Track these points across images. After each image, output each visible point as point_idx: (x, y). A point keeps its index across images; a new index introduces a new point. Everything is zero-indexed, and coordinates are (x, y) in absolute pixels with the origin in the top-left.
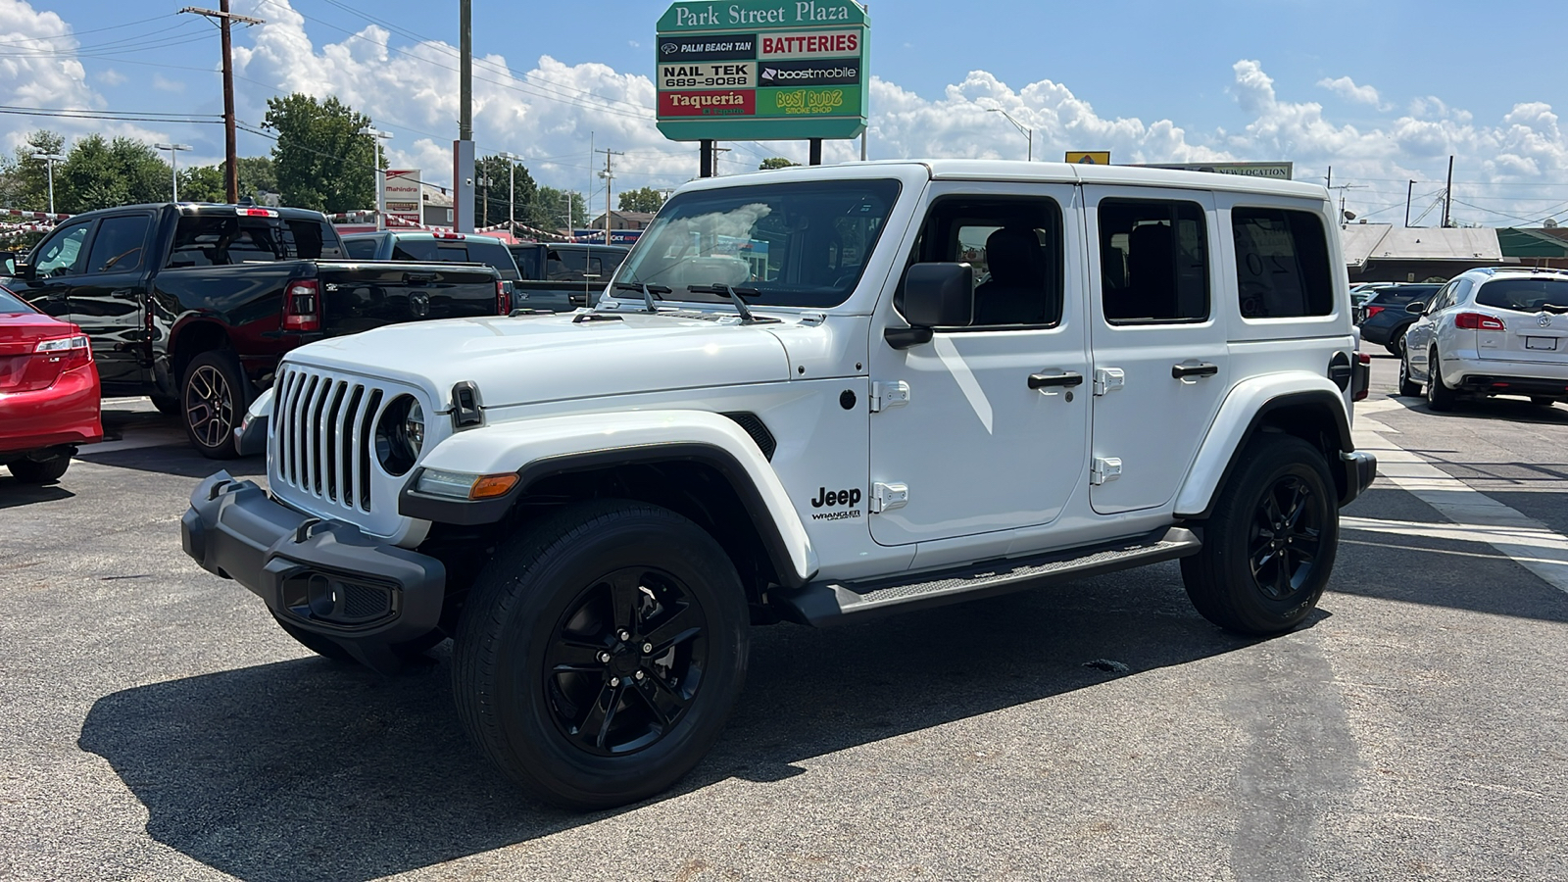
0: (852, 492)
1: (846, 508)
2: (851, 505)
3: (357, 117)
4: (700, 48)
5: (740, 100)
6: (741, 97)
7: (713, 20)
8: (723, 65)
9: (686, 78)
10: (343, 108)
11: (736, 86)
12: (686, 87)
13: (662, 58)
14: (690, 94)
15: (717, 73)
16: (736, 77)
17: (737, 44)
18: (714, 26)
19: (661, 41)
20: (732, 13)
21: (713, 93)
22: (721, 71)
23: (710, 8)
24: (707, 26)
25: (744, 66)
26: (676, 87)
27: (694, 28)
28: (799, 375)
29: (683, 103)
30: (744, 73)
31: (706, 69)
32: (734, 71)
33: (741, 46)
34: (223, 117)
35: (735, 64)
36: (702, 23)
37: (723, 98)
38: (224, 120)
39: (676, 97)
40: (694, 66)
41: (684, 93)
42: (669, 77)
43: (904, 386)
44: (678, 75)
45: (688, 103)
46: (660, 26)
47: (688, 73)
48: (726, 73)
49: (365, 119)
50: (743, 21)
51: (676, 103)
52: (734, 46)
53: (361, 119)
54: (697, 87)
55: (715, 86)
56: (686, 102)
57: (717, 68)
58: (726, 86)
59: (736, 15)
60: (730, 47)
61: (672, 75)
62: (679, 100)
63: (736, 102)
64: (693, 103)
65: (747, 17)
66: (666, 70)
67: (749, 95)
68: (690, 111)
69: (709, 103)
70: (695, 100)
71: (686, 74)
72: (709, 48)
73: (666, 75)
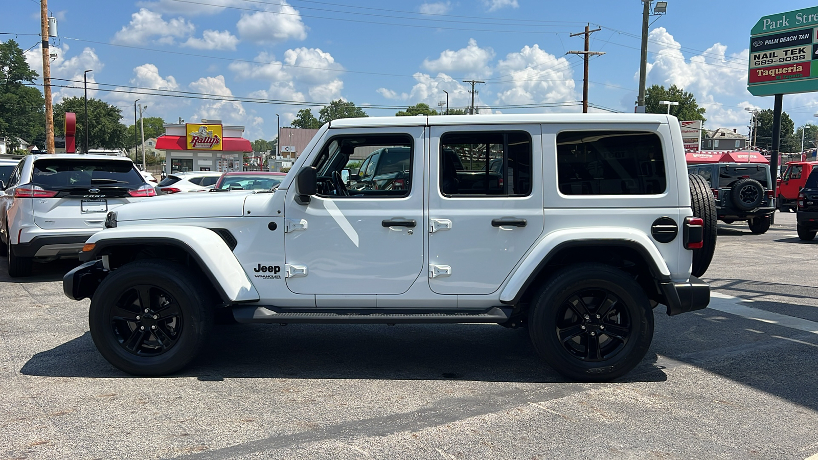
0: (275, 267)
1: (273, 274)
2: (275, 273)
3: (686, 94)
4: (776, 41)
5: (800, 69)
6: (801, 67)
7: (786, 23)
8: (791, 49)
9: (767, 60)
10: (679, 90)
11: (799, 60)
12: (767, 65)
13: (753, 49)
14: (769, 69)
15: (786, 54)
16: (799, 55)
17: (800, 36)
18: (786, 27)
19: (753, 40)
20: (797, 18)
21: (782, 67)
22: (789, 53)
23: (784, 17)
24: (781, 28)
25: (804, 48)
26: (760, 66)
27: (773, 30)
28: (248, 215)
29: (764, 74)
30: (804, 52)
31: (780, 53)
32: (798, 52)
33: (802, 37)
34: (582, 102)
35: (798, 48)
36: (778, 26)
37: (790, 68)
38: (582, 103)
39: (760, 71)
40: (772, 52)
41: (765, 69)
42: (757, 60)
43: (304, 222)
44: (762, 58)
45: (767, 74)
46: (752, 32)
47: (768, 56)
48: (792, 54)
49: (690, 95)
50: (804, 22)
51: (760, 75)
52: (798, 37)
53: (688, 95)
54: (774, 64)
55: (785, 62)
56: (766, 73)
57: (786, 51)
58: (792, 61)
59: (800, 18)
60: (795, 38)
61: (759, 58)
62: (762, 73)
63: (798, 70)
64: (770, 74)
65: (807, 19)
66: (756, 56)
67: (806, 65)
68: (769, 78)
69: (780, 72)
70: (772, 72)
71: (767, 57)
72: (783, 40)
73: (755, 59)
